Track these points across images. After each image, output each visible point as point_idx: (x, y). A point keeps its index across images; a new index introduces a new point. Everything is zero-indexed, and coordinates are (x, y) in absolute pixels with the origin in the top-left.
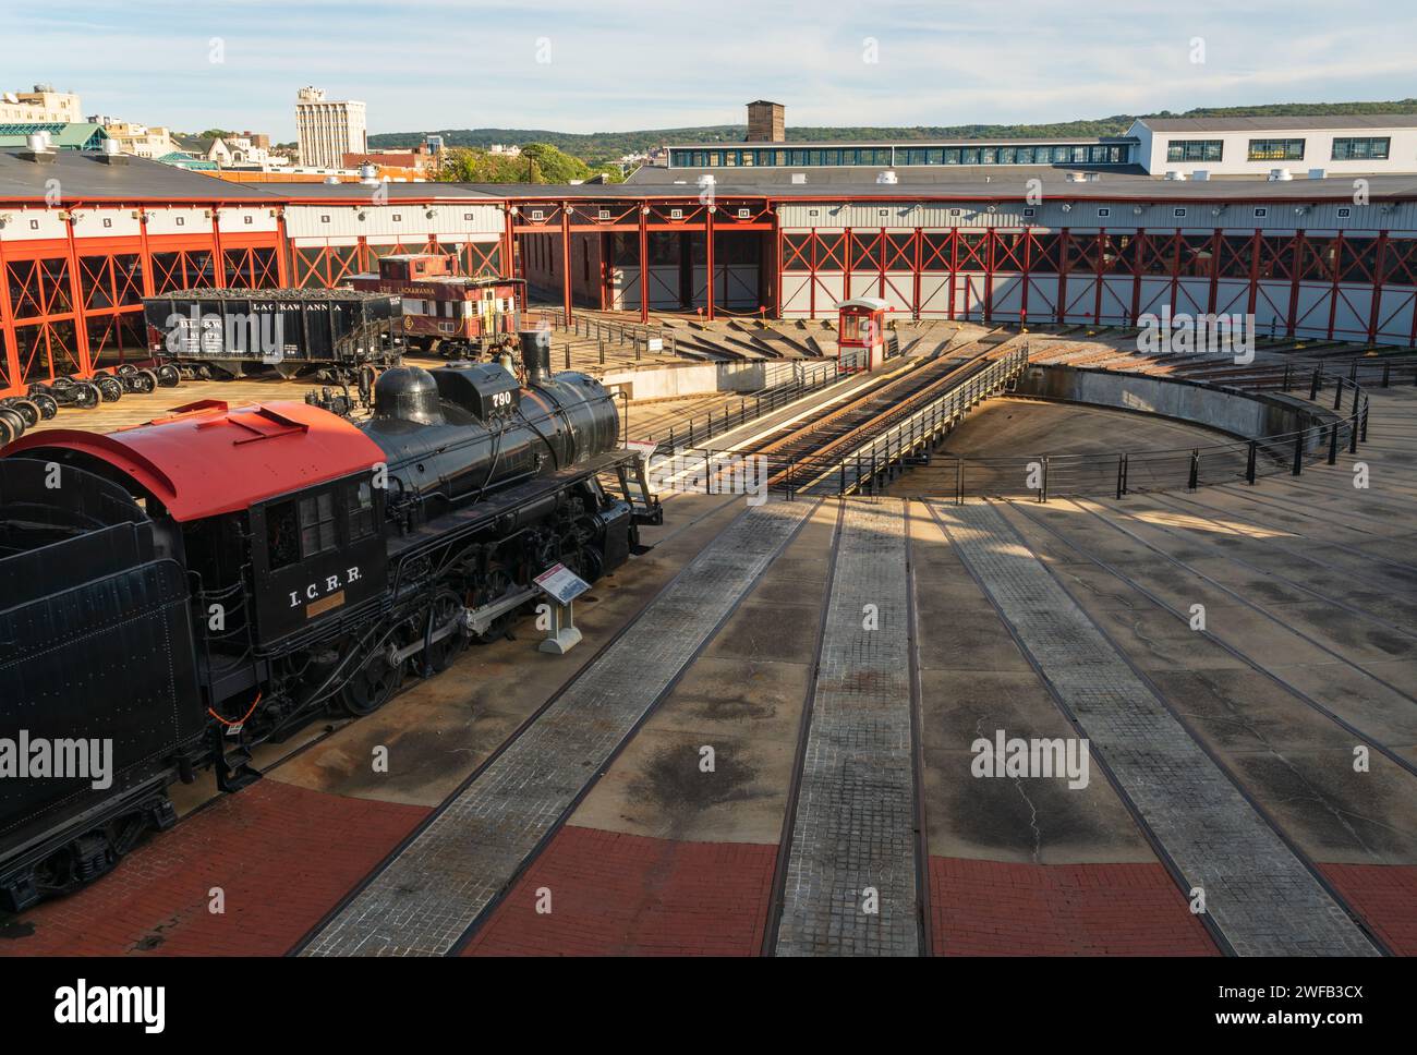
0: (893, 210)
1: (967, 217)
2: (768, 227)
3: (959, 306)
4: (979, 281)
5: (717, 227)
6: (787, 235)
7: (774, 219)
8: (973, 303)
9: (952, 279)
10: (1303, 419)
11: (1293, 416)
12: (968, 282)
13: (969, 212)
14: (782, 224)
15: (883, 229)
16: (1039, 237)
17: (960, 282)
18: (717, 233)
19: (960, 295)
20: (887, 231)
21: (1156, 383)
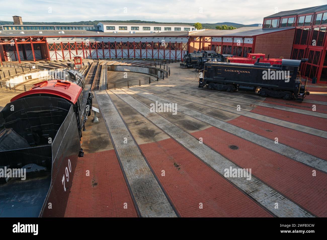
0: (70, 39)
1: (84, 40)
2: (44, 42)
3: (85, 56)
4: (88, 51)
5: (33, 42)
6: (49, 44)
7: (46, 41)
8: (88, 55)
9: (83, 51)
10: (156, 70)
11: (154, 70)
12: (86, 52)
13: (85, 39)
14: (47, 41)
15: (68, 42)
16: (98, 43)
17: (85, 52)
18: (33, 44)
19: (85, 54)
20: (69, 43)
21: (130, 67)
